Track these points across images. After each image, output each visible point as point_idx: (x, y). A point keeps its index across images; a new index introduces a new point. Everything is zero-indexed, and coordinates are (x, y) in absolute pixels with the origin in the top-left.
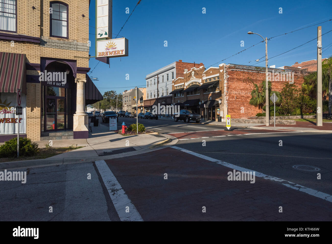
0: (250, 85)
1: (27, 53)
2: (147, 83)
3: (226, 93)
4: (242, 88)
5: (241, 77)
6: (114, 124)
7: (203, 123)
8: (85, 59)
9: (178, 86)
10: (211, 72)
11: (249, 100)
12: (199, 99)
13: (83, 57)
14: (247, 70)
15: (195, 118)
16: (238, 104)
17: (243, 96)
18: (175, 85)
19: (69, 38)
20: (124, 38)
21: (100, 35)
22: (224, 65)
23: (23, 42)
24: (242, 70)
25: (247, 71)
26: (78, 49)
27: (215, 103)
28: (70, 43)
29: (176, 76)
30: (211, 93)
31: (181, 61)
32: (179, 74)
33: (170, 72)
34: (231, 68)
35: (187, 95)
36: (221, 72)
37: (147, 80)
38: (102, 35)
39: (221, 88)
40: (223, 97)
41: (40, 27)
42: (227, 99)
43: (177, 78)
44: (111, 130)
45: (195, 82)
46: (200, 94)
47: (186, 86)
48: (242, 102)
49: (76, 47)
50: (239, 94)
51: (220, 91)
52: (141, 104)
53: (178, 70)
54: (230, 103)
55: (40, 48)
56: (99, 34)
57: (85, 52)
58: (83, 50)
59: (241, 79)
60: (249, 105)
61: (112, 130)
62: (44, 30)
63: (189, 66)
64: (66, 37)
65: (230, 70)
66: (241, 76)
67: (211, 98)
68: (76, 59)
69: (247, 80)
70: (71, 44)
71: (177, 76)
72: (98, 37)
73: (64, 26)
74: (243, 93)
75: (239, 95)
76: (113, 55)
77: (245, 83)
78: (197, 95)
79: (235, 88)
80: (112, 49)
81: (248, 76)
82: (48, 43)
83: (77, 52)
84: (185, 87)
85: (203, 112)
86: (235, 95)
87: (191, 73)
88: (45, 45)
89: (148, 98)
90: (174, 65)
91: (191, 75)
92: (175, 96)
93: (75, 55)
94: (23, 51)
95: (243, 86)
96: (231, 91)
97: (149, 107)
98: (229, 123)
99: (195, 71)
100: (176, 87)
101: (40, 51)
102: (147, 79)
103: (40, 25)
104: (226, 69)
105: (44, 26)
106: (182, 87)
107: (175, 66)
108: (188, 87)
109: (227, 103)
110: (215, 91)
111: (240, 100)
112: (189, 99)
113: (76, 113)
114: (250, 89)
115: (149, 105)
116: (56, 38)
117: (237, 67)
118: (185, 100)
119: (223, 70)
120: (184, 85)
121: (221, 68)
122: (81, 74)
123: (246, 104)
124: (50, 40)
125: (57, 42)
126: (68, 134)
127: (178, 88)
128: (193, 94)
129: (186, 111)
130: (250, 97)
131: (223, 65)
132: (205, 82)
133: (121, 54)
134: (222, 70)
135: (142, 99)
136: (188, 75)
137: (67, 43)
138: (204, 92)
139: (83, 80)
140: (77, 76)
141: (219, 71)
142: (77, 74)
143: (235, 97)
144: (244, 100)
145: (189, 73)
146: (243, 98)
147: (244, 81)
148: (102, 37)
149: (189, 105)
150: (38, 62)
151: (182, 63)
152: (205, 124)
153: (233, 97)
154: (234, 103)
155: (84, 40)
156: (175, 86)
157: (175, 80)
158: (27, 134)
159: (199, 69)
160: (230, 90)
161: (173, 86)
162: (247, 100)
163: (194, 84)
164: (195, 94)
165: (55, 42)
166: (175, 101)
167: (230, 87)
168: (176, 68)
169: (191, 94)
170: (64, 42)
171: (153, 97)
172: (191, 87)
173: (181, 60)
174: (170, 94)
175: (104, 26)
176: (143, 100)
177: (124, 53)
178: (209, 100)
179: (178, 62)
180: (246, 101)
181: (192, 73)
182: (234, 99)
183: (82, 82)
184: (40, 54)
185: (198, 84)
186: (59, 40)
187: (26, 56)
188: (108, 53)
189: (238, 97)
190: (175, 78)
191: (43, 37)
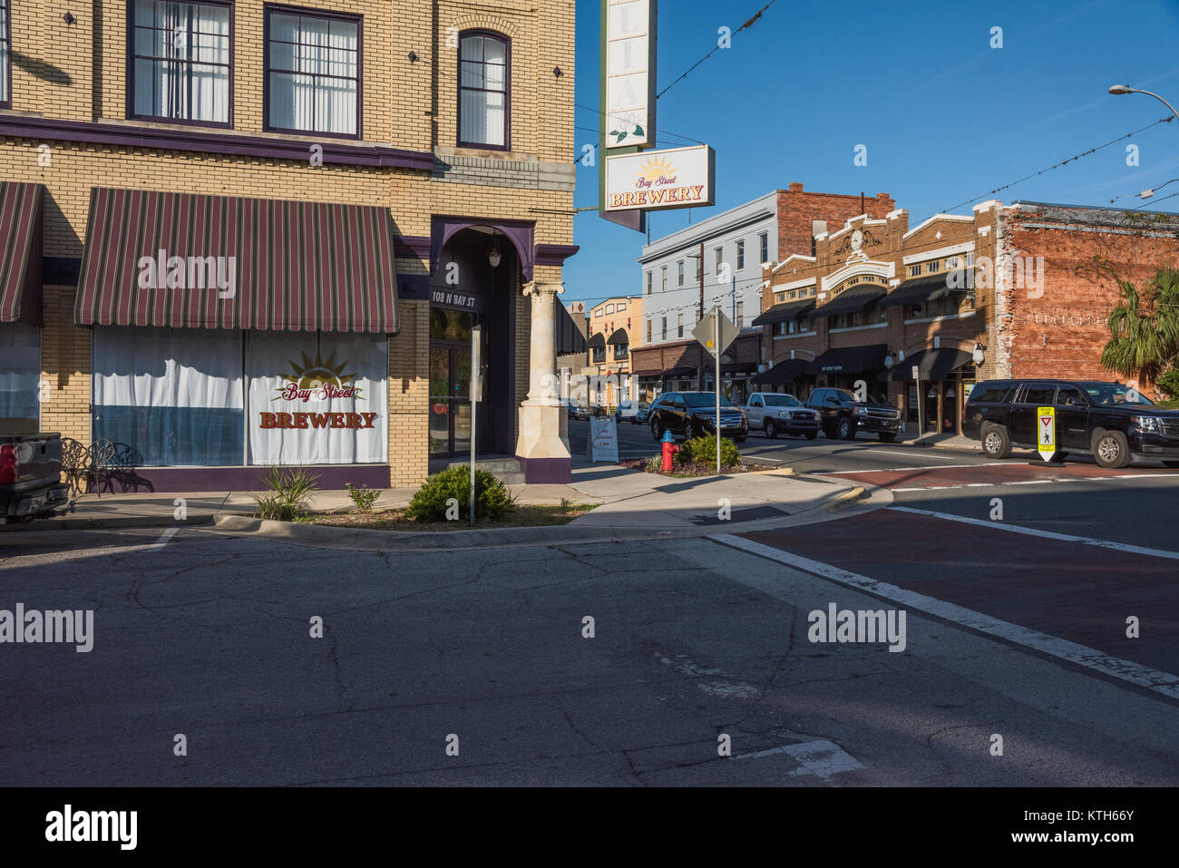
0: (1102, 286)
1: (393, 205)
2: (646, 277)
3: (1003, 320)
4: (1069, 298)
5: (1068, 255)
6: (606, 441)
7: (911, 442)
8: (563, 216)
9: (791, 290)
10: (939, 235)
11: (1098, 349)
12: (886, 345)
13: (557, 209)
14: (1093, 225)
15: (879, 421)
16: (1052, 366)
17: (1076, 333)
18: (776, 289)
19: (513, 147)
20: (706, 146)
21: (616, 137)
22: (996, 209)
23: (384, 169)
24: (1071, 227)
25: (1089, 230)
26: (542, 185)
27: (959, 363)
28: (518, 165)
29: (779, 250)
30: (939, 319)
31: (801, 185)
32: (789, 240)
33: (751, 236)
34: (1026, 219)
35: (829, 328)
36: (985, 234)
37: (645, 266)
38: (622, 136)
39: (983, 301)
40: (991, 335)
41: (429, 118)
42: (1010, 344)
43: (781, 258)
44: (597, 462)
45: (865, 276)
46: (890, 325)
47: (827, 292)
48: (1072, 358)
49: (536, 178)
50: (1059, 323)
51: (977, 312)
52: (620, 365)
53: (785, 223)
54: (1018, 362)
55: (431, 187)
56: (614, 133)
57: (561, 193)
58: (555, 187)
59: (1065, 261)
60: (1099, 368)
61: (601, 462)
62: (439, 125)
63: (830, 207)
64: (502, 144)
65: (1021, 227)
66: (1065, 249)
67: (937, 339)
68: (534, 219)
69: (1090, 268)
70: (522, 168)
71: (783, 251)
72: (611, 141)
73: (491, 107)
74: (1075, 321)
75: (1056, 329)
76: (663, 204)
77: (1082, 277)
78: (878, 329)
79: (1043, 300)
80: (659, 183)
81: (1094, 250)
82: (454, 168)
83: (539, 195)
84: (821, 296)
85: (904, 398)
86: (1043, 330)
87: (849, 237)
88: (446, 176)
89: (650, 339)
90: (771, 203)
91: (848, 246)
92: (775, 330)
93: (531, 203)
94: (381, 197)
95: (1076, 294)
96: (1024, 310)
97: (657, 378)
98: (1047, 437)
99: (866, 231)
100: (781, 294)
101: (430, 195)
102: (645, 262)
103: (430, 110)
104: (1005, 223)
105: (439, 113)
106: (808, 296)
107: (775, 210)
108: (833, 296)
109: (1009, 361)
110: (957, 312)
111: (1062, 347)
112: (838, 345)
113: (527, 398)
114: (1102, 304)
115: (656, 368)
116: (476, 151)
117: (1050, 214)
118: (823, 348)
119: (994, 229)
120: (816, 288)
121: (983, 219)
122: (548, 267)
123: (1085, 365)
124: (461, 160)
125: (479, 165)
126: (504, 467)
127: (788, 299)
128: (857, 325)
129: (838, 393)
130: (1102, 334)
131: (992, 209)
132: (909, 275)
133: (692, 201)
134: (988, 228)
135: (625, 345)
136: (834, 248)
137: (509, 167)
138: (905, 319)
139: (554, 288)
140: (535, 275)
141: (975, 231)
142: (535, 267)
143: (1040, 337)
144: (1077, 348)
145: (839, 237)
146: (1073, 341)
147: (1080, 270)
148: (624, 143)
149: (840, 368)
150: (424, 231)
151: (804, 194)
152: (918, 445)
153: (1033, 336)
154: (1036, 361)
155: (561, 153)
156: (774, 291)
157: (774, 266)
158: (391, 465)
159: (884, 221)
160: (1020, 308)
161: (766, 291)
162: (1093, 348)
163: (861, 281)
164: (865, 323)
165: (474, 165)
166: (773, 353)
167: (1019, 297)
168: (780, 218)
169: (845, 324)
170: (501, 165)
171: (672, 337)
172: (851, 294)
173: (799, 182)
174: (755, 323)
175: (631, 107)
176: (630, 348)
177: (704, 197)
178: (929, 347)
179: (787, 192)
180: (1088, 352)
181: (853, 239)
182: (1036, 346)
183: (550, 292)
184: (431, 204)
185: (877, 282)
186: (486, 156)
187: (392, 213)
188: (646, 197)
189: (1053, 338)
190: (776, 259)
191: (439, 151)
